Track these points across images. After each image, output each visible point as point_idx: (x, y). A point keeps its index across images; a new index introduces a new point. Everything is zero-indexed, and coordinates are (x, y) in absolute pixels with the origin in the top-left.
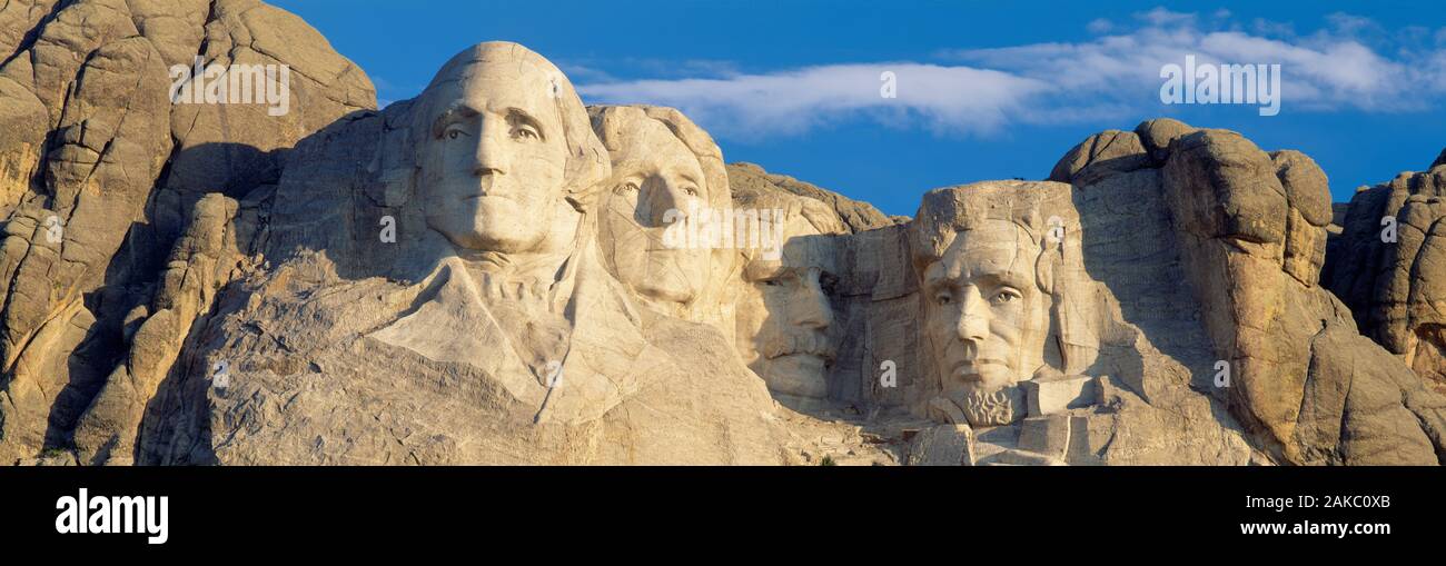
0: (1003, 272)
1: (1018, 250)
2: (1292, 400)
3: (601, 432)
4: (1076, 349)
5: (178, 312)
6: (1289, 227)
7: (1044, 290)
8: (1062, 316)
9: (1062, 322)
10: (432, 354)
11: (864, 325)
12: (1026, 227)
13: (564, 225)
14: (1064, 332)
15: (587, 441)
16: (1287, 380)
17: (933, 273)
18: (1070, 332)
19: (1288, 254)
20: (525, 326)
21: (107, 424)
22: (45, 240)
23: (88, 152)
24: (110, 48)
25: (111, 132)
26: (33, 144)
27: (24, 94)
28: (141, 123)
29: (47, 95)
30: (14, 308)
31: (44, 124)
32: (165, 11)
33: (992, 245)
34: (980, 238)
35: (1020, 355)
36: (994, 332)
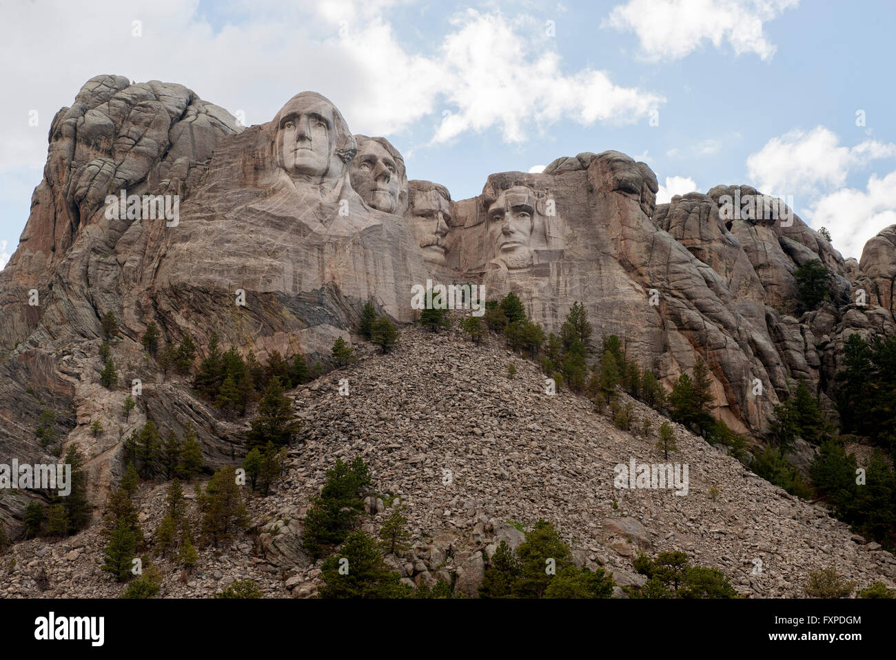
0: (523, 205)
1: (529, 197)
2: (645, 258)
4: (553, 239)
6: (643, 190)
7: (539, 214)
8: (547, 225)
9: (547, 227)
10: (277, 213)
11: (461, 238)
12: (532, 187)
13: (336, 166)
14: (548, 231)
16: (643, 249)
17: (493, 208)
18: (551, 231)
19: (642, 202)
20: (318, 205)
21: (130, 243)
22: (108, 168)
23: (131, 140)
24: (143, 102)
25: (141, 134)
26: (107, 137)
27: (105, 117)
28: (155, 133)
29: (114, 119)
30: (91, 193)
31: (112, 130)
32: (169, 94)
33: (518, 195)
34: (513, 192)
35: (529, 241)
36: (518, 230)
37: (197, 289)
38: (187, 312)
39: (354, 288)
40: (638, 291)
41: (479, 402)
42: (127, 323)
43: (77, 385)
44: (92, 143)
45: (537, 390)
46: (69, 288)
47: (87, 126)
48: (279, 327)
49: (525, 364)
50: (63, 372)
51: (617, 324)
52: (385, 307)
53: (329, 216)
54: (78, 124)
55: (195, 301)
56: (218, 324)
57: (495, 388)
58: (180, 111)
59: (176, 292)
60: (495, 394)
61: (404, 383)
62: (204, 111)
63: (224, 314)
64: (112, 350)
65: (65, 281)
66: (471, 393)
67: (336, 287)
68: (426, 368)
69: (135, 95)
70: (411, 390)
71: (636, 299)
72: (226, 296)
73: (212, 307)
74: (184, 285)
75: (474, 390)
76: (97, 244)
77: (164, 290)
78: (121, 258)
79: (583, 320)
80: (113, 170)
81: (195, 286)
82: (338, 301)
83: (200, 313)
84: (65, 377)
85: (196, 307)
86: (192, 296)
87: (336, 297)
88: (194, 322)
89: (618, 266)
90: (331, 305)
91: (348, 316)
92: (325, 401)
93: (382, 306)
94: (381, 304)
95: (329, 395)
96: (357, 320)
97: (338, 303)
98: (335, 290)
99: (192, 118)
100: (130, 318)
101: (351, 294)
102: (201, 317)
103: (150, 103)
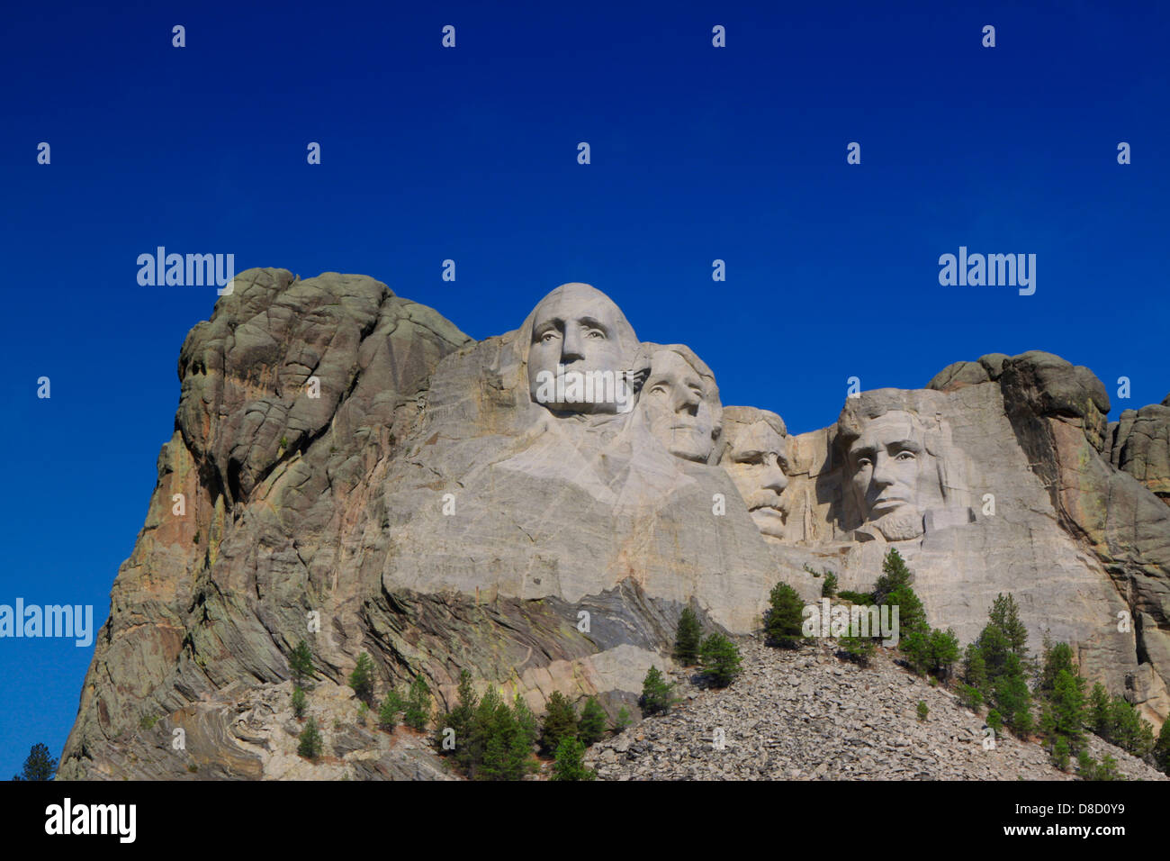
0: (904, 442)
1: (913, 428)
2: (1100, 516)
3: (655, 523)
4: (953, 491)
5: (365, 458)
7: (929, 453)
8: (942, 470)
9: (943, 474)
10: (538, 474)
11: (805, 492)
12: (916, 413)
14: (945, 479)
15: (647, 528)
16: (1097, 503)
17: (856, 446)
18: (949, 480)
20: (601, 457)
21: (318, 528)
22: (275, 416)
23: (305, 368)
24: (320, 309)
25: (319, 357)
26: (268, 365)
27: (263, 334)
28: (339, 354)
29: (277, 335)
30: (254, 455)
31: (275, 354)
32: (354, 293)
33: (896, 425)
34: (888, 420)
35: (916, 496)
36: (899, 480)
37: (427, 597)
38: (414, 634)
39: (664, 585)
40: (1091, 568)
41: (881, 763)
42: (322, 653)
43: (264, 759)
44: (248, 376)
45: (964, 738)
46: (231, 603)
47: (239, 350)
48: (556, 652)
49: (938, 696)
50: (244, 740)
51: (1063, 622)
52: (711, 613)
53: (618, 476)
54: (227, 348)
55: (425, 616)
56: (463, 651)
57: (901, 739)
58: (372, 318)
59: (394, 604)
60: (900, 749)
61: (761, 737)
62: (406, 316)
63: (470, 636)
64: (307, 698)
65: (223, 592)
66: (867, 749)
67: (636, 584)
68: (790, 711)
69: (305, 297)
70: (774, 747)
71: (1089, 581)
72: (472, 608)
73: (453, 625)
74: (408, 592)
75: (871, 742)
76: (267, 532)
77: (375, 600)
78: (306, 551)
79: (1013, 619)
80: (282, 416)
81: (425, 593)
82: (641, 606)
83: (435, 634)
84: (246, 746)
85: (428, 625)
86: (420, 609)
87: (637, 601)
88: (425, 649)
89: (1058, 530)
90: (632, 614)
91: (658, 629)
92: (643, 769)
93: (706, 611)
94: (704, 608)
95: (648, 759)
96: (672, 636)
97: (640, 610)
98: (634, 591)
99: (390, 327)
100: (328, 646)
101: (660, 595)
102: (436, 640)
103: (328, 309)
